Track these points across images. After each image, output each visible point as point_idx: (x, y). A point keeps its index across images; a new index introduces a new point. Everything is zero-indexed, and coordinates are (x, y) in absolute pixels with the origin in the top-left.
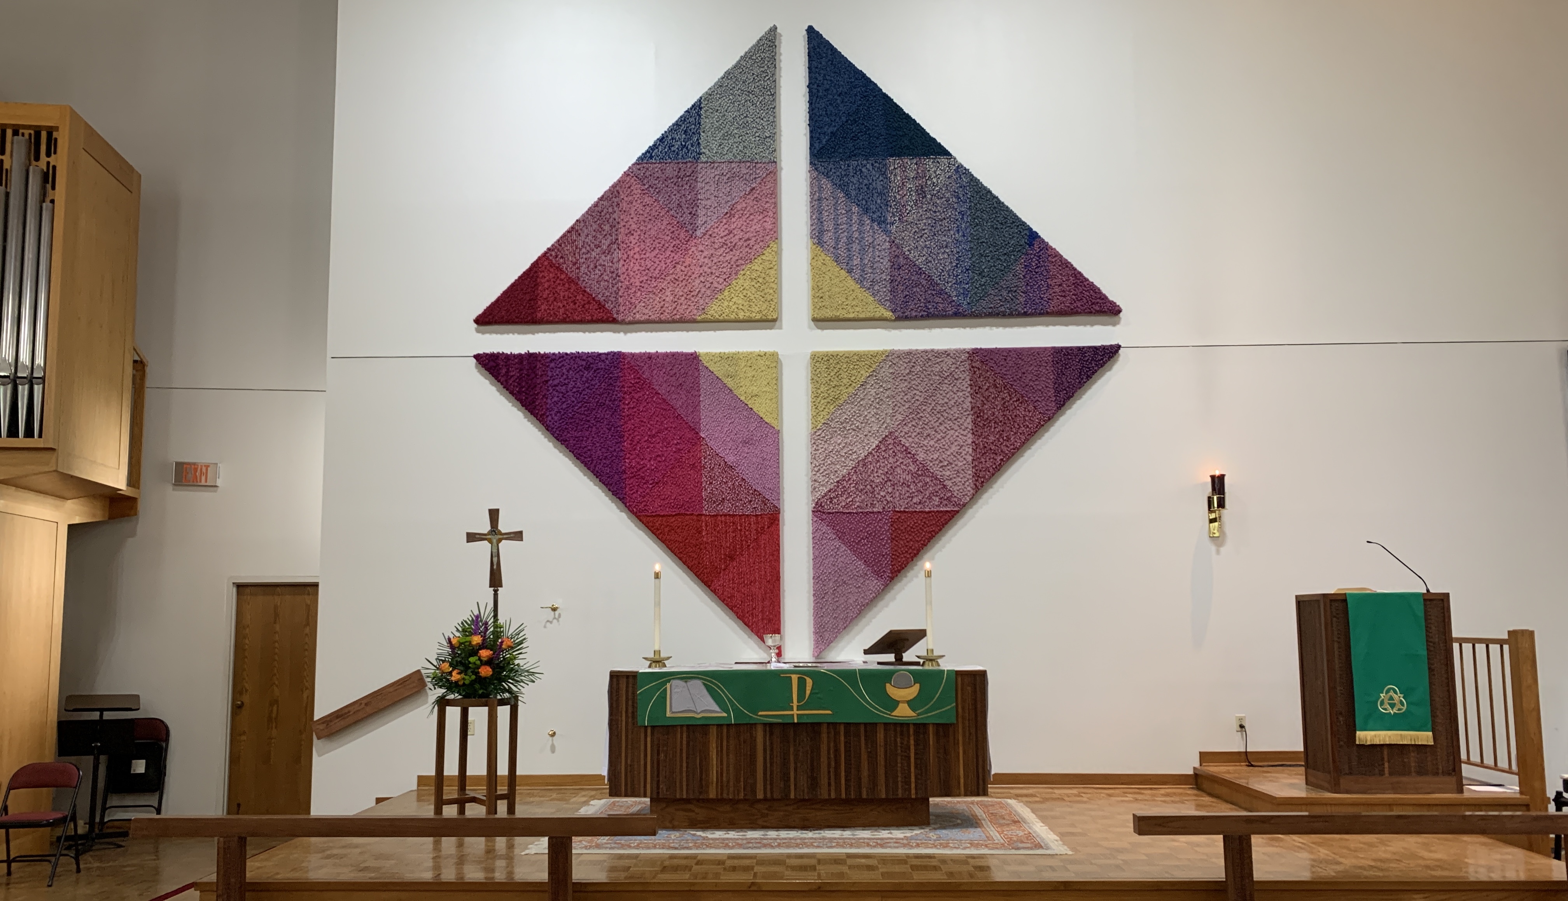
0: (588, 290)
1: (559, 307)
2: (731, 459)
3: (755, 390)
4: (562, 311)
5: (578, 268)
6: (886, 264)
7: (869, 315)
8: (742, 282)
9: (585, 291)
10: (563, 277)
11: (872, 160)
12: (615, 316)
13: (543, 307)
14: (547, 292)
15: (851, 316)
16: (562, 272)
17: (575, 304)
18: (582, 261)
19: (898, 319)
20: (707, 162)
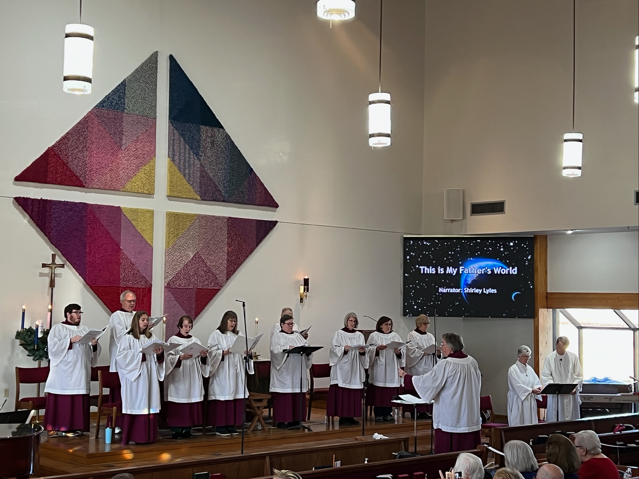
0: (72, 169)
1: (58, 177)
2: (133, 260)
3: (144, 227)
4: (59, 179)
5: (67, 158)
6: (198, 174)
7: (191, 197)
8: (141, 174)
9: (71, 170)
10: (61, 161)
11: (195, 125)
12: (84, 184)
13: (50, 176)
14: (52, 168)
15: (185, 196)
16: (60, 159)
17: (65, 176)
18: (70, 154)
19: (202, 200)
20: (127, 113)
